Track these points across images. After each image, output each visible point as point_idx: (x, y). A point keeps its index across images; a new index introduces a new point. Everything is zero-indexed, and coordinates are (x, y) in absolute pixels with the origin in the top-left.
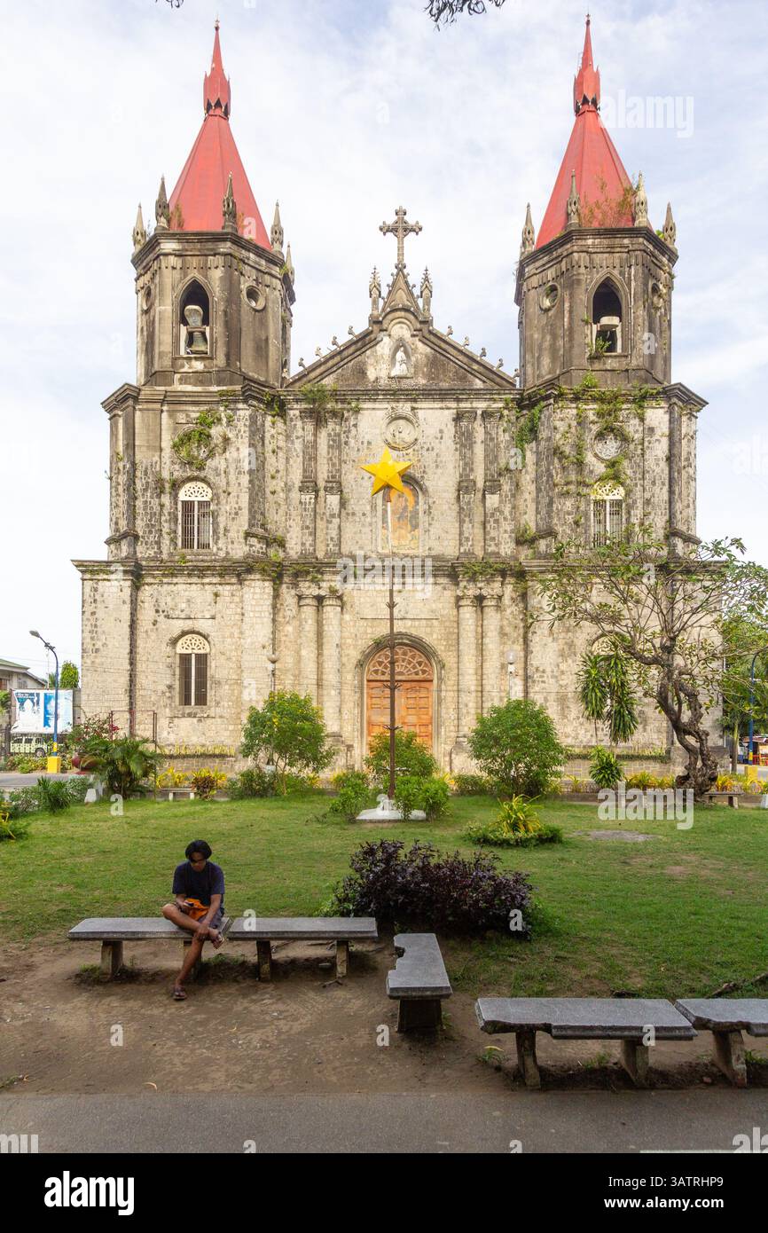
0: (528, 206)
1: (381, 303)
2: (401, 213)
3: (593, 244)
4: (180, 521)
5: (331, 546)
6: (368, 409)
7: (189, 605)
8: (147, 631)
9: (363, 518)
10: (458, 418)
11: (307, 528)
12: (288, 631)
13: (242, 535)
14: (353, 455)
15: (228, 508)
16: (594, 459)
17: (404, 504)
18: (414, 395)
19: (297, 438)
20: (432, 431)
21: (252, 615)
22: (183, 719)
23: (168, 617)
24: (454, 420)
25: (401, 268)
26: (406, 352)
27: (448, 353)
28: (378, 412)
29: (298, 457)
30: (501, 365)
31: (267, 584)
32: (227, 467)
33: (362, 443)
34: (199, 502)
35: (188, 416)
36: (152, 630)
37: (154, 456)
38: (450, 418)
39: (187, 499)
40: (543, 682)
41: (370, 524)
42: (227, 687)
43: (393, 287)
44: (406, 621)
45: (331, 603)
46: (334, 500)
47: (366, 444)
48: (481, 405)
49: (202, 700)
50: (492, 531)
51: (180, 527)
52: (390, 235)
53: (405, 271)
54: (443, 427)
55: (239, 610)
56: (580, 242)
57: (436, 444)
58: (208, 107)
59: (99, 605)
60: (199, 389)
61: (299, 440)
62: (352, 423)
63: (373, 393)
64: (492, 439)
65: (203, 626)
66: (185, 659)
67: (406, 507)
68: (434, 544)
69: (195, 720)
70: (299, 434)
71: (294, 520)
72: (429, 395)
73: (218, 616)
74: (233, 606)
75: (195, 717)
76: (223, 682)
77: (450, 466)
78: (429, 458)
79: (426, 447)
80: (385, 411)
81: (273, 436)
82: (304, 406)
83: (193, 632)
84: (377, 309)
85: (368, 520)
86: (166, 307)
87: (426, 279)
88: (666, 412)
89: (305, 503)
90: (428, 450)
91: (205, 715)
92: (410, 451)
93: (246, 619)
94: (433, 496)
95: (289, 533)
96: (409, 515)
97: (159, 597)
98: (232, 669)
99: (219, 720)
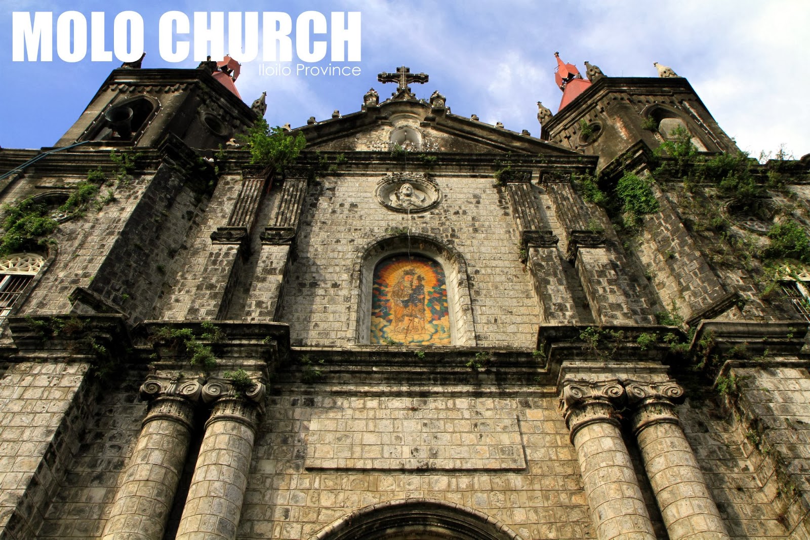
11: (211, 287)
14: (325, 217)
15: (62, 275)
17: (415, 283)
18: (427, 161)
20: (461, 196)
24: (495, 186)
25: (405, 90)
28: (370, 178)
33: (342, 205)
34: (14, 277)
38: (489, 185)
45: (228, 413)
47: (348, 206)
48: (536, 170)
54: (479, 193)
62: (327, 187)
68: (486, 330)
70: (234, 196)
77: (500, 231)
78: (460, 223)
79: (452, 211)
80: (380, 178)
89: (217, 253)
90: (457, 213)
92: (426, 214)
94: (473, 263)
95: (170, 309)
96: (427, 297)
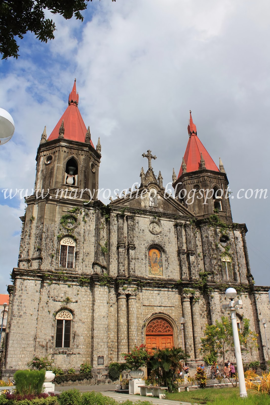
2: (149, 152)
4: (60, 254)
5: (132, 272)
7: (65, 295)
8: (43, 307)
9: (142, 261)
10: (176, 225)
12: (111, 310)
13: (91, 263)
14: (137, 234)
15: (84, 251)
16: (221, 246)
17: (156, 257)
18: (159, 215)
19: (115, 224)
20: (166, 229)
21: (99, 301)
22: (59, 355)
23: (54, 300)
24: (174, 226)
27: (170, 201)
28: (146, 219)
29: (115, 232)
31: (106, 287)
32: (85, 233)
33: (141, 230)
34: (69, 246)
35: (68, 209)
36: (46, 307)
37: (52, 224)
38: (172, 225)
39: (64, 244)
41: (145, 264)
42: (82, 337)
43: (149, 175)
44: (162, 307)
45: (132, 297)
46: (132, 252)
47: (142, 230)
48: (183, 222)
49: (67, 344)
50: (193, 271)
51: (60, 257)
52: (146, 158)
53: (152, 170)
54: (170, 228)
56: (206, 173)
57: (168, 234)
59: (23, 292)
61: (115, 226)
62: (136, 222)
63: (144, 211)
64: (188, 235)
65: (71, 306)
66: (60, 322)
67: (157, 258)
68: (170, 274)
69: (65, 355)
71: (113, 259)
72: (165, 215)
73: (79, 301)
74: (86, 296)
75: (65, 354)
76: (80, 335)
77: (174, 243)
78: (166, 239)
79: (164, 235)
80: (149, 219)
82: (118, 212)
83: (66, 309)
85: (144, 262)
86: (60, 165)
87: (160, 174)
88: (240, 233)
89: (121, 252)
90: (165, 236)
91: (71, 353)
92: (159, 235)
94: (168, 254)
95: (111, 264)
96: (158, 261)
97: (50, 290)
98: (85, 328)
99: (78, 355)
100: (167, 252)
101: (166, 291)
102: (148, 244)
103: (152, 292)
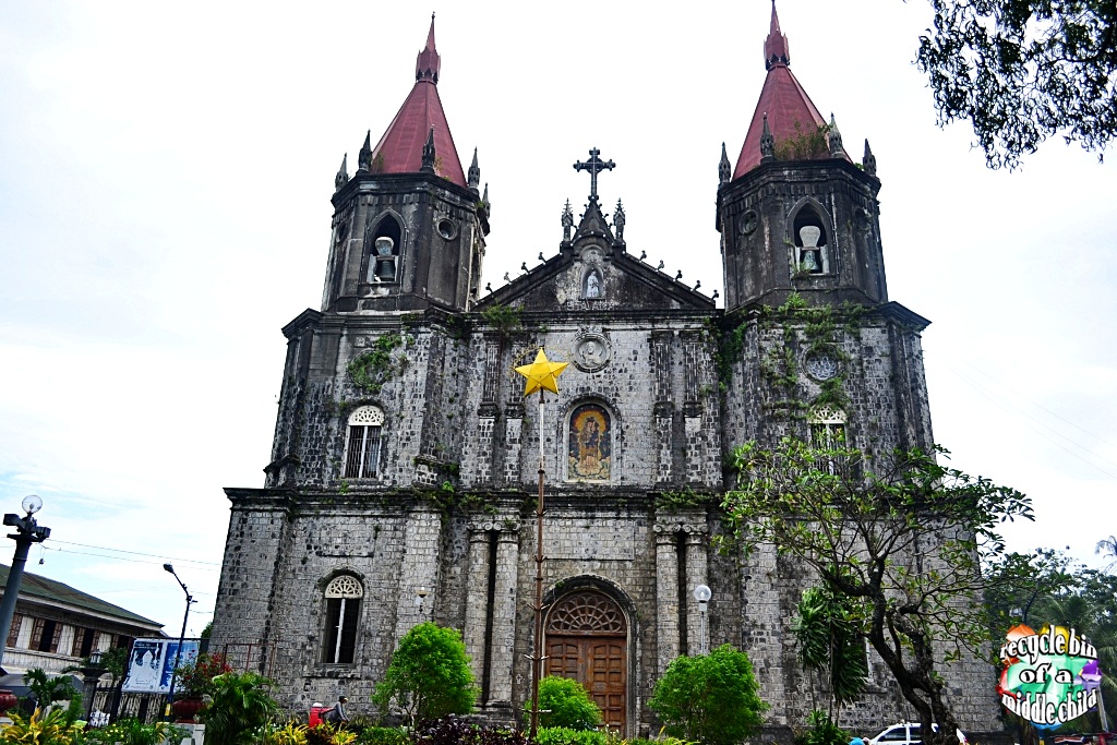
0: (724, 144)
1: (573, 231)
2: (595, 153)
3: (790, 174)
4: (346, 447)
5: (510, 474)
6: (556, 331)
7: (345, 541)
8: (294, 571)
9: (547, 444)
10: (653, 338)
11: (485, 454)
12: (455, 573)
13: (412, 461)
15: (399, 433)
16: (807, 380)
18: (605, 317)
19: (480, 360)
20: (625, 353)
21: (414, 552)
22: (323, 681)
23: (319, 554)
24: (649, 340)
25: (594, 198)
26: (598, 275)
27: (642, 276)
28: (567, 334)
29: (479, 379)
30: (698, 286)
31: (434, 516)
32: (403, 390)
34: (369, 427)
35: (367, 339)
36: (300, 570)
37: (327, 379)
38: (645, 339)
39: (357, 423)
40: (763, 640)
41: (556, 451)
42: (378, 640)
43: (586, 217)
44: (595, 563)
45: (506, 539)
46: (514, 425)
48: (679, 326)
49: (347, 657)
50: (693, 458)
51: (346, 454)
52: (584, 172)
53: (598, 202)
54: (637, 348)
55: (401, 547)
56: (776, 174)
57: (629, 365)
58: (419, 76)
59: (245, 539)
60: (382, 313)
61: (481, 363)
62: (539, 345)
63: (562, 315)
64: (691, 360)
65: (358, 565)
66: (334, 603)
67: (596, 432)
68: (627, 473)
69: (336, 681)
70: (482, 357)
71: (470, 446)
72: (624, 316)
73: (377, 553)
74: (394, 542)
75: (337, 678)
76: (374, 633)
77: (646, 388)
78: (622, 381)
79: (618, 368)
80: (574, 333)
81: (454, 359)
82: (489, 328)
83: (345, 572)
84: (569, 236)
85: (553, 446)
86: (357, 240)
87: (620, 209)
88: (883, 332)
89: (484, 427)
90: (621, 371)
91: (349, 676)
92: (602, 373)
93: (407, 557)
94: (626, 419)
95: (464, 459)
97: (313, 531)
98: (386, 617)
99: (365, 682)
100: (623, 413)
101: (609, 518)
102: (566, 400)
103: (569, 523)
